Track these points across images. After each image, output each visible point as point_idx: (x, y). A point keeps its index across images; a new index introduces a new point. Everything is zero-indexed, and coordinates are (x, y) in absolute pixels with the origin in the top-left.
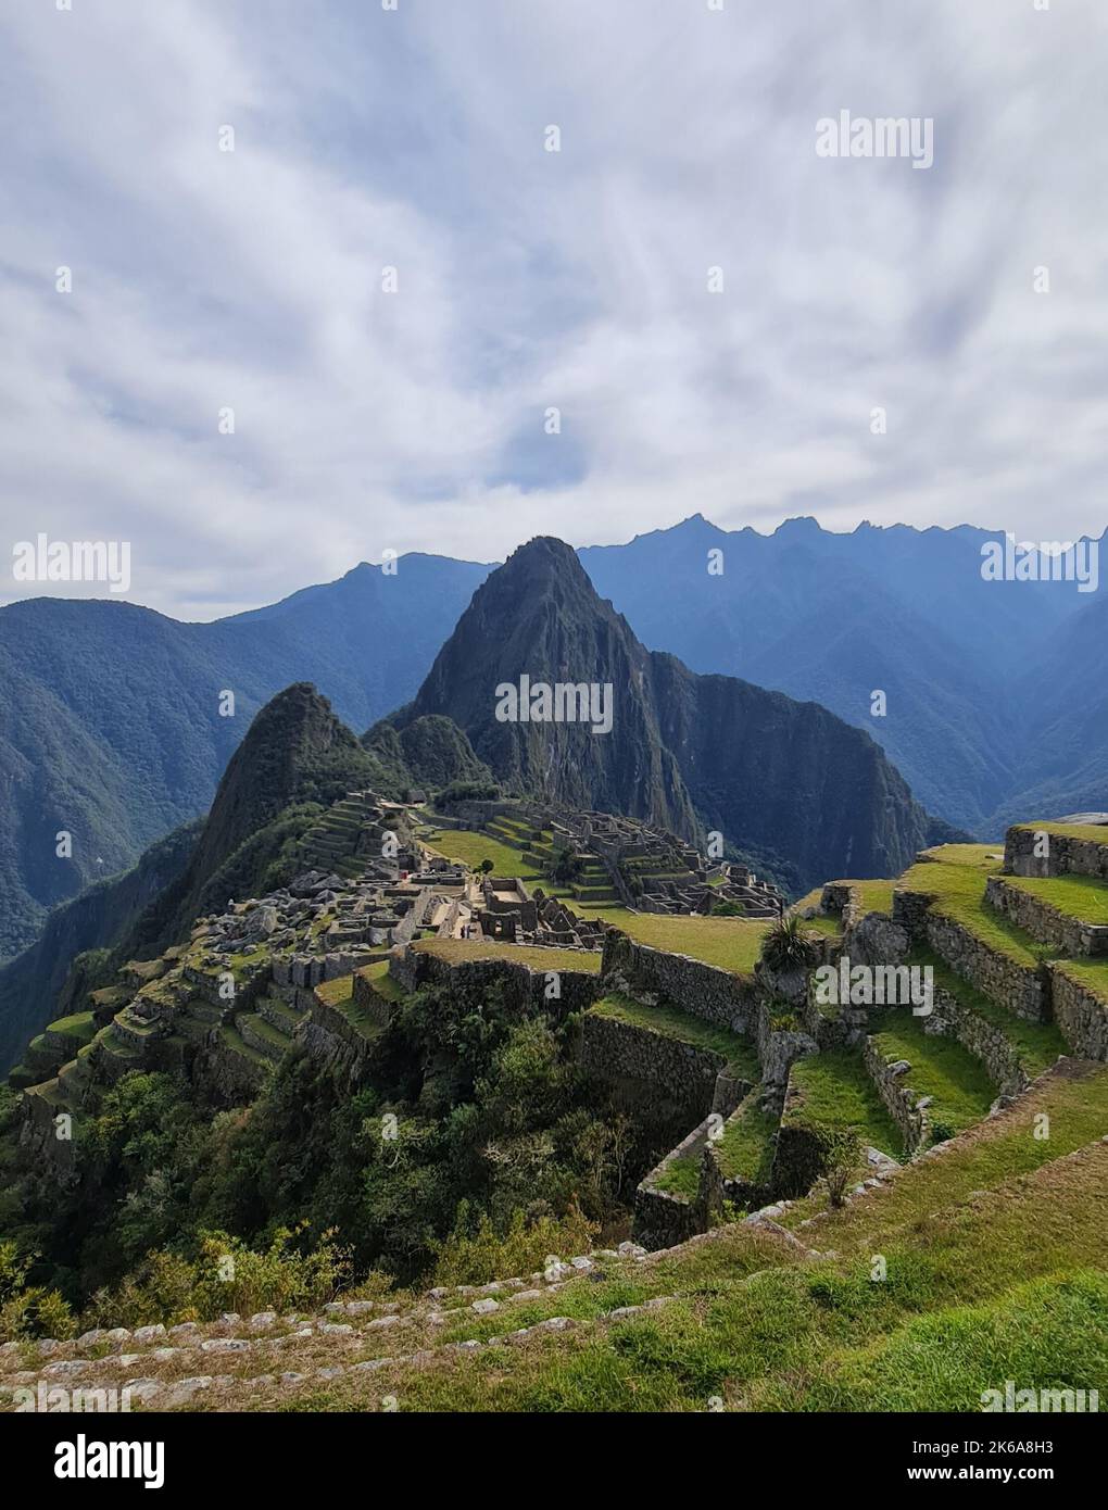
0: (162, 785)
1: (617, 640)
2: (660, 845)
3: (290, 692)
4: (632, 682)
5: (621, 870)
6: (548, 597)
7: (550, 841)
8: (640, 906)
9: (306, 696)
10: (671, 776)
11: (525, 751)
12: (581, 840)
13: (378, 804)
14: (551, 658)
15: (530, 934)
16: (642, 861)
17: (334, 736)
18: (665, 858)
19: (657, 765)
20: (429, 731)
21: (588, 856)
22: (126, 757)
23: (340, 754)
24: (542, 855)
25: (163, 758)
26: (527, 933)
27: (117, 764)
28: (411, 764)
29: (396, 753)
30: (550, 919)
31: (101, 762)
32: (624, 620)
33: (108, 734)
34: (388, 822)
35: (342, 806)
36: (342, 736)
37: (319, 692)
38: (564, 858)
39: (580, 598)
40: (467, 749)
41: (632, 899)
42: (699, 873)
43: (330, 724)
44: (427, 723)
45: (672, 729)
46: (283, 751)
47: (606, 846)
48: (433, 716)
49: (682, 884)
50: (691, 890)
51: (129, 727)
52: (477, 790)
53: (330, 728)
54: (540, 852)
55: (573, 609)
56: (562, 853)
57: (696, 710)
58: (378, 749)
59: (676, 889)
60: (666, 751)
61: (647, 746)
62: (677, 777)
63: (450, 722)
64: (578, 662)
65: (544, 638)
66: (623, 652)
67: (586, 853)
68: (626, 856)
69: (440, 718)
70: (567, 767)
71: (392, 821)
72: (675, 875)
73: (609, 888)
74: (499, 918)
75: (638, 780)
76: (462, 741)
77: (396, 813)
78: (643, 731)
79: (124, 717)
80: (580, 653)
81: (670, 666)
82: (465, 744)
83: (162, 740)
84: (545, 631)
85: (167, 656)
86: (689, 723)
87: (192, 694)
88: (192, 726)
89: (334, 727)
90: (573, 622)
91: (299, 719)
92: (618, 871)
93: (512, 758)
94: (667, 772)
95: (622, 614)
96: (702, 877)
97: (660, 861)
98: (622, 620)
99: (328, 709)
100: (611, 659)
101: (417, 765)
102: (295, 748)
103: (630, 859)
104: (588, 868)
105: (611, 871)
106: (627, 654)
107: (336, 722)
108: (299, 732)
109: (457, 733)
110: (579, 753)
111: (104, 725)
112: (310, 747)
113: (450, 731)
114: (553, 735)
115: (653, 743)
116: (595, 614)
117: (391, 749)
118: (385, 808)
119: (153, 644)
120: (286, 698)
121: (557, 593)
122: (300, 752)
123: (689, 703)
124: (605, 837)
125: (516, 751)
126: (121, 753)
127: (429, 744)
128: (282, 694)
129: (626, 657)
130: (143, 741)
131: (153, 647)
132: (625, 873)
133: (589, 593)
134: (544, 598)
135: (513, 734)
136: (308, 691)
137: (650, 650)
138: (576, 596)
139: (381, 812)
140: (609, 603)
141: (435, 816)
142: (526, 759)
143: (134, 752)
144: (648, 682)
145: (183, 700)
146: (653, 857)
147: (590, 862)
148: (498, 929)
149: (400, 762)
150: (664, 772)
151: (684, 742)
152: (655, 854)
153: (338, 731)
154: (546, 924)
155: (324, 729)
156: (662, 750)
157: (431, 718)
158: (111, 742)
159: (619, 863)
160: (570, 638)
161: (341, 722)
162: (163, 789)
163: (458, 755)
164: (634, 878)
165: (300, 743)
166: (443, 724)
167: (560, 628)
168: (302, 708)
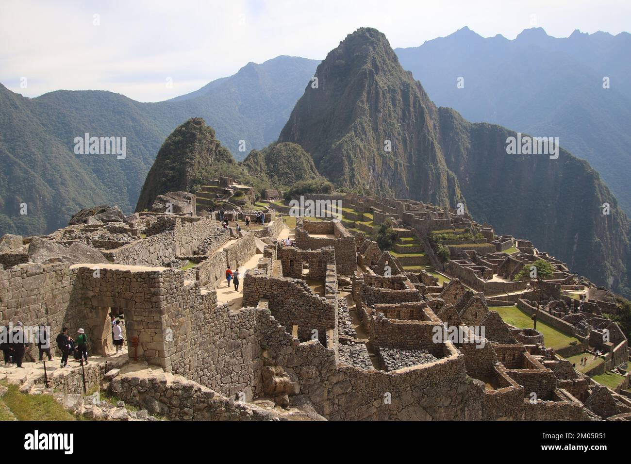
0: (127, 203)
1: (416, 97)
2: (462, 221)
3: (186, 125)
4: (426, 125)
5: (431, 241)
6: (368, 66)
7: (371, 220)
8: (447, 270)
9: (198, 127)
10: (454, 191)
11: (352, 170)
12: (396, 217)
13: (230, 186)
14: (370, 108)
15: (348, 279)
16: (447, 233)
17: (216, 155)
18: (467, 231)
19: (445, 183)
20: (284, 154)
21: (402, 230)
22: (107, 185)
23: (220, 167)
24: (363, 230)
25: (128, 185)
26: (343, 278)
27: (101, 189)
28: (271, 177)
29: (261, 169)
30: (373, 264)
31: (92, 189)
32: (420, 85)
33: (96, 171)
34: (236, 199)
35: (203, 189)
36: (222, 155)
37: (205, 125)
38: (382, 231)
39: (390, 67)
40: (311, 167)
41: (440, 265)
42: (495, 244)
43: (213, 147)
44: (283, 148)
45: (453, 160)
46: (180, 164)
47: (417, 222)
48: (288, 143)
49: (482, 252)
50: (489, 257)
51: (108, 167)
52: (314, 186)
53: (214, 149)
54: (363, 228)
55: (385, 75)
56: (380, 227)
57: (469, 146)
58: (248, 165)
59: (477, 256)
60: (450, 172)
61: (437, 169)
62: (458, 191)
63: (299, 147)
64: (389, 111)
65: (365, 94)
66: (420, 105)
67: (400, 228)
68: (434, 229)
69: (292, 145)
70: (381, 182)
71: (239, 199)
72: (476, 245)
73: (421, 255)
74: (306, 257)
75: (431, 192)
76: (307, 160)
77: (243, 192)
78: (434, 159)
79: (105, 161)
80: (390, 104)
81: (452, 117)
82: (310, 163)
83: (127, 174)
84: (366, 89)
85: (131, 123)
86: (465, 156)
87: (145, 146)
88: (145, 166)
89: (216, 148)
90: (386, 83)
91: (192, 142)
92: (428, 242)
93: (343, 175)
94: (451, 187)
95: (419, 82)
96: (498, 247)
97: (463, 233)
98: (419, 86)
99: (212, 136)
100: (412, 110)
101: (276, 176)
102: (188, 162)
103: (437, 232)
104: (403, 239)
105: (422, 242)
106: (423, 106)
107: (218, 145)
108: (191, 151)
109: (304, 155)
110: (390, 173)
111: (94, 166)
112: (199, 162)
113: (299, 153)
114: (372, 161)
115: (441, 167)
116: (400, 79)
117: (257, 165)
118: (235, 188)
119: (123, 116)
120: (184, 128)
121: (374, 64)
122: (192, 165)
123: (465, 141)
124: (416, 215)
125: (347, 170)
126: (103, 183)
127: (284, 163)
128: (182, 127)
129: (423, 108)
130: (116, 175)
131: (122, 118)
132: (433, 244)
133: (396, 66)
134: (365, 67)
135: (344, 158)
136: (199, 123)
137: (438, 107)
138: (387, 66)
139: (232, 192)
140: (410, 73)
141: (283, 206)
142: (353, 176)
143: (111, 182)
144: (437, 128)
145: (140, 149)
146: (456, 230)
147: (404, 234)
148: (306, 271)
149: (263, 174)
150: (449, 187)
151: (462, 168)
152: (458, 228)
153: (220, 151)
154: (368, 269)
155: (209, 150)
156: (447, 172)
157: (286, 145)
158: (98, 176)
159: (428, 235)
160: (384, 94)
161: (222, 145)
162: (128, 205)
163: (305, 171)
164: (441, 247)
165: (192, 159)
166: (295, 149)
167: (376, 87)
168: (194, 135)
